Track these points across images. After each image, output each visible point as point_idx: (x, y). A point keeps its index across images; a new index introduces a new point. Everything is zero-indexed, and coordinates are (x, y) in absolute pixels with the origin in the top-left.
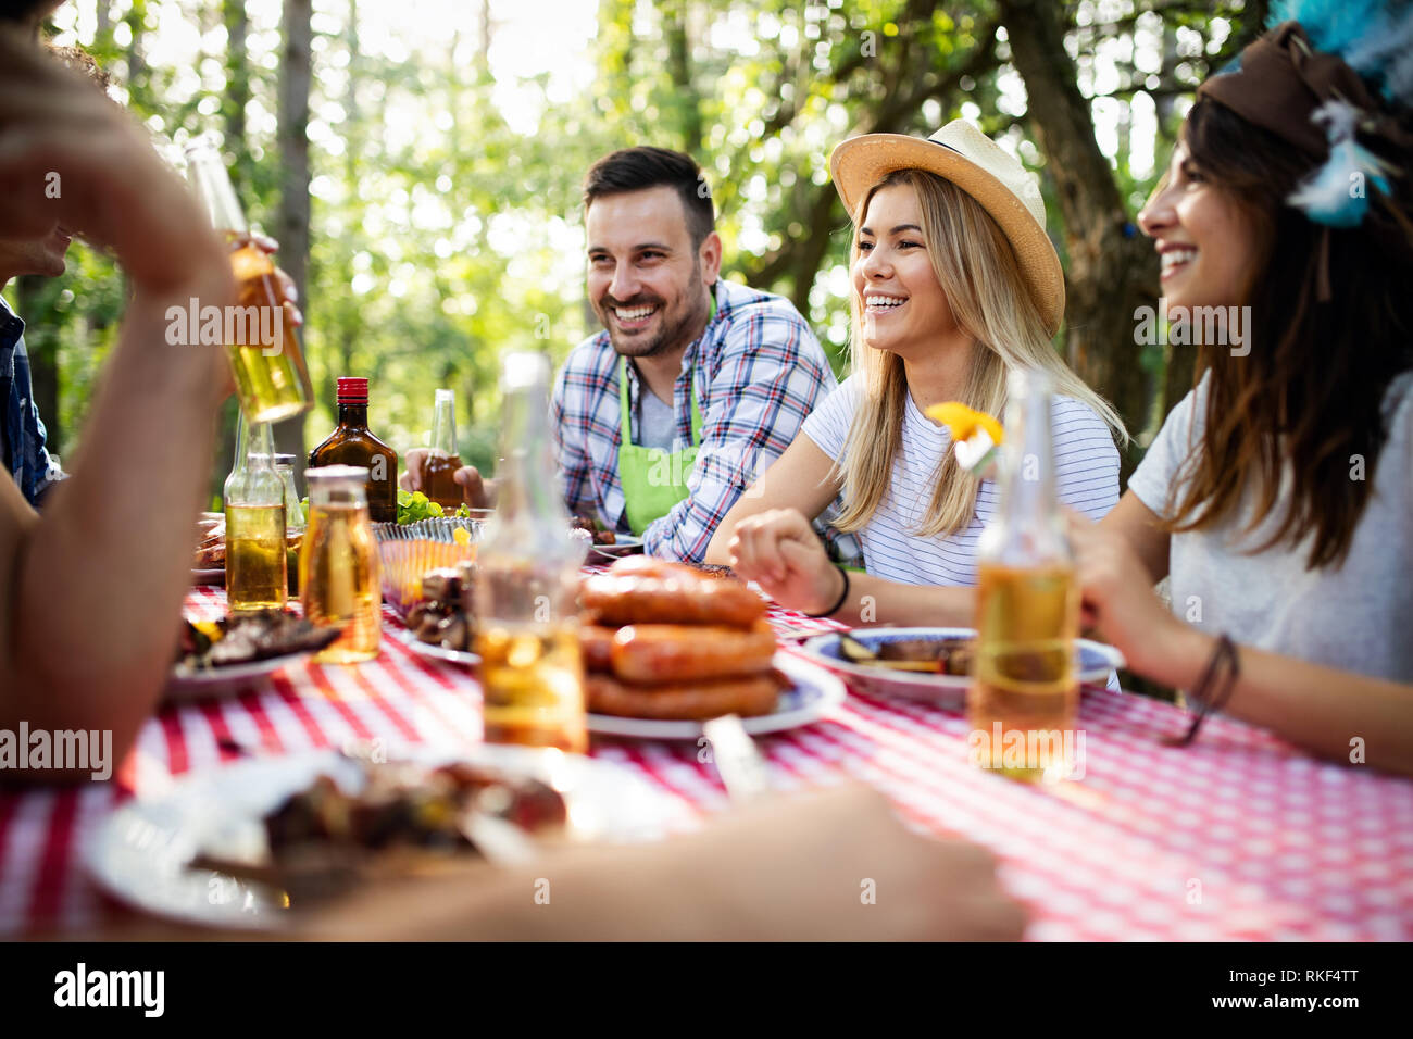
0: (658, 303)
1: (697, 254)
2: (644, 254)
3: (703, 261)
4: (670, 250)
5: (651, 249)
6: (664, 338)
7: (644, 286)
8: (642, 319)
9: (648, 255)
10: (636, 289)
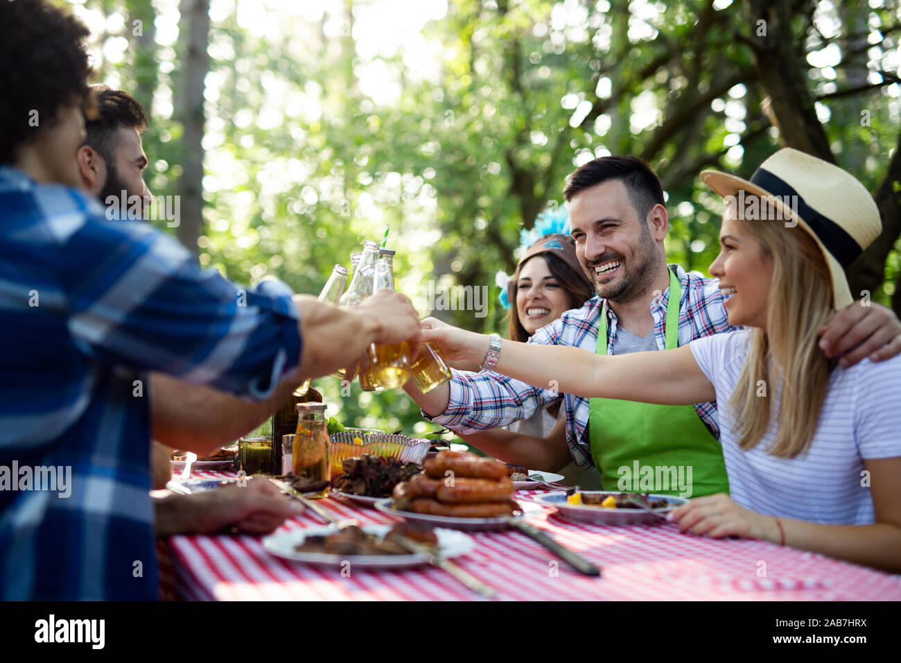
0: (620, 257)
1: (645, 220)
2: (603, 227)
3: (651, 225)
4: (620, 221)
5: (605, 223)
6: (629, 282)
7: (606, 247)
8: (611, 270)
9: (606, 226)
10: (601, 250)
